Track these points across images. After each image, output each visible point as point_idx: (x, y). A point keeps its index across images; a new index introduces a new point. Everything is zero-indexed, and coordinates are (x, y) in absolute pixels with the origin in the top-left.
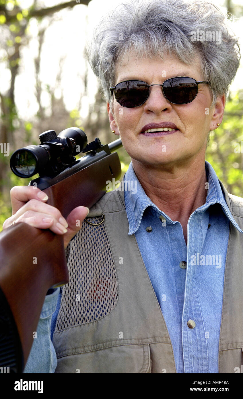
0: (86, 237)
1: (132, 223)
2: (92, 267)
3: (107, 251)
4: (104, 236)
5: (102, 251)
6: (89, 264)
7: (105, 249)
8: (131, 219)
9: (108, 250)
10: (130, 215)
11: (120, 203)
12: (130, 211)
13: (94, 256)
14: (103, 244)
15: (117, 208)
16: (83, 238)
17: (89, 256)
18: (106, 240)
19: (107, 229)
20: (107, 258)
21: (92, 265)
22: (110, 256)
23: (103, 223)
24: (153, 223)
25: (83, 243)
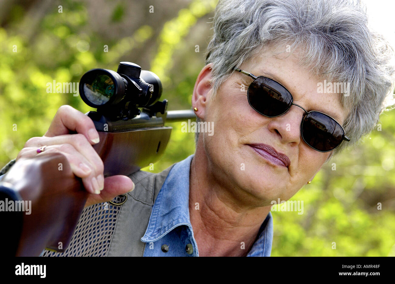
0: (93, 210)
1: (152, 229)
2: (79, 249)
3: (105, 242)
4: (112, 222)
5: (100, 239)
6: (78, 244)
7: (104, 238)
8: (153, 223)
9: (107, 241)
10: (154, 218)
11: (150, 195)
12: (157, 213)
13: (88, 238)
14: (106, 231)
15: (145, 199)
16: (89, 210)
17: (83, 234)
18: (112, 228)
19: (120, 215)
20: (100, 250)
21: (81, 248)
22: (105, 250)
23: (119, 205)
24: (173, 244)
25: (86, 215)
